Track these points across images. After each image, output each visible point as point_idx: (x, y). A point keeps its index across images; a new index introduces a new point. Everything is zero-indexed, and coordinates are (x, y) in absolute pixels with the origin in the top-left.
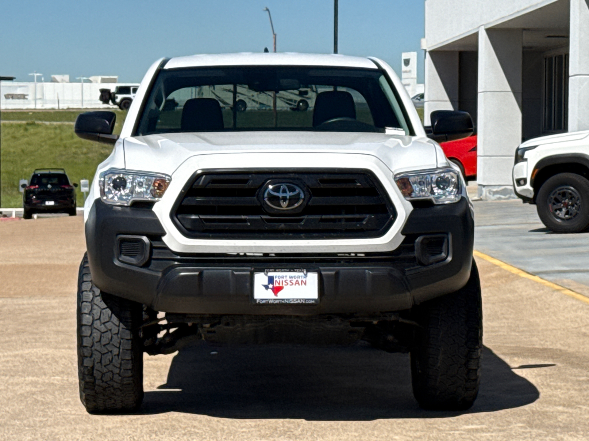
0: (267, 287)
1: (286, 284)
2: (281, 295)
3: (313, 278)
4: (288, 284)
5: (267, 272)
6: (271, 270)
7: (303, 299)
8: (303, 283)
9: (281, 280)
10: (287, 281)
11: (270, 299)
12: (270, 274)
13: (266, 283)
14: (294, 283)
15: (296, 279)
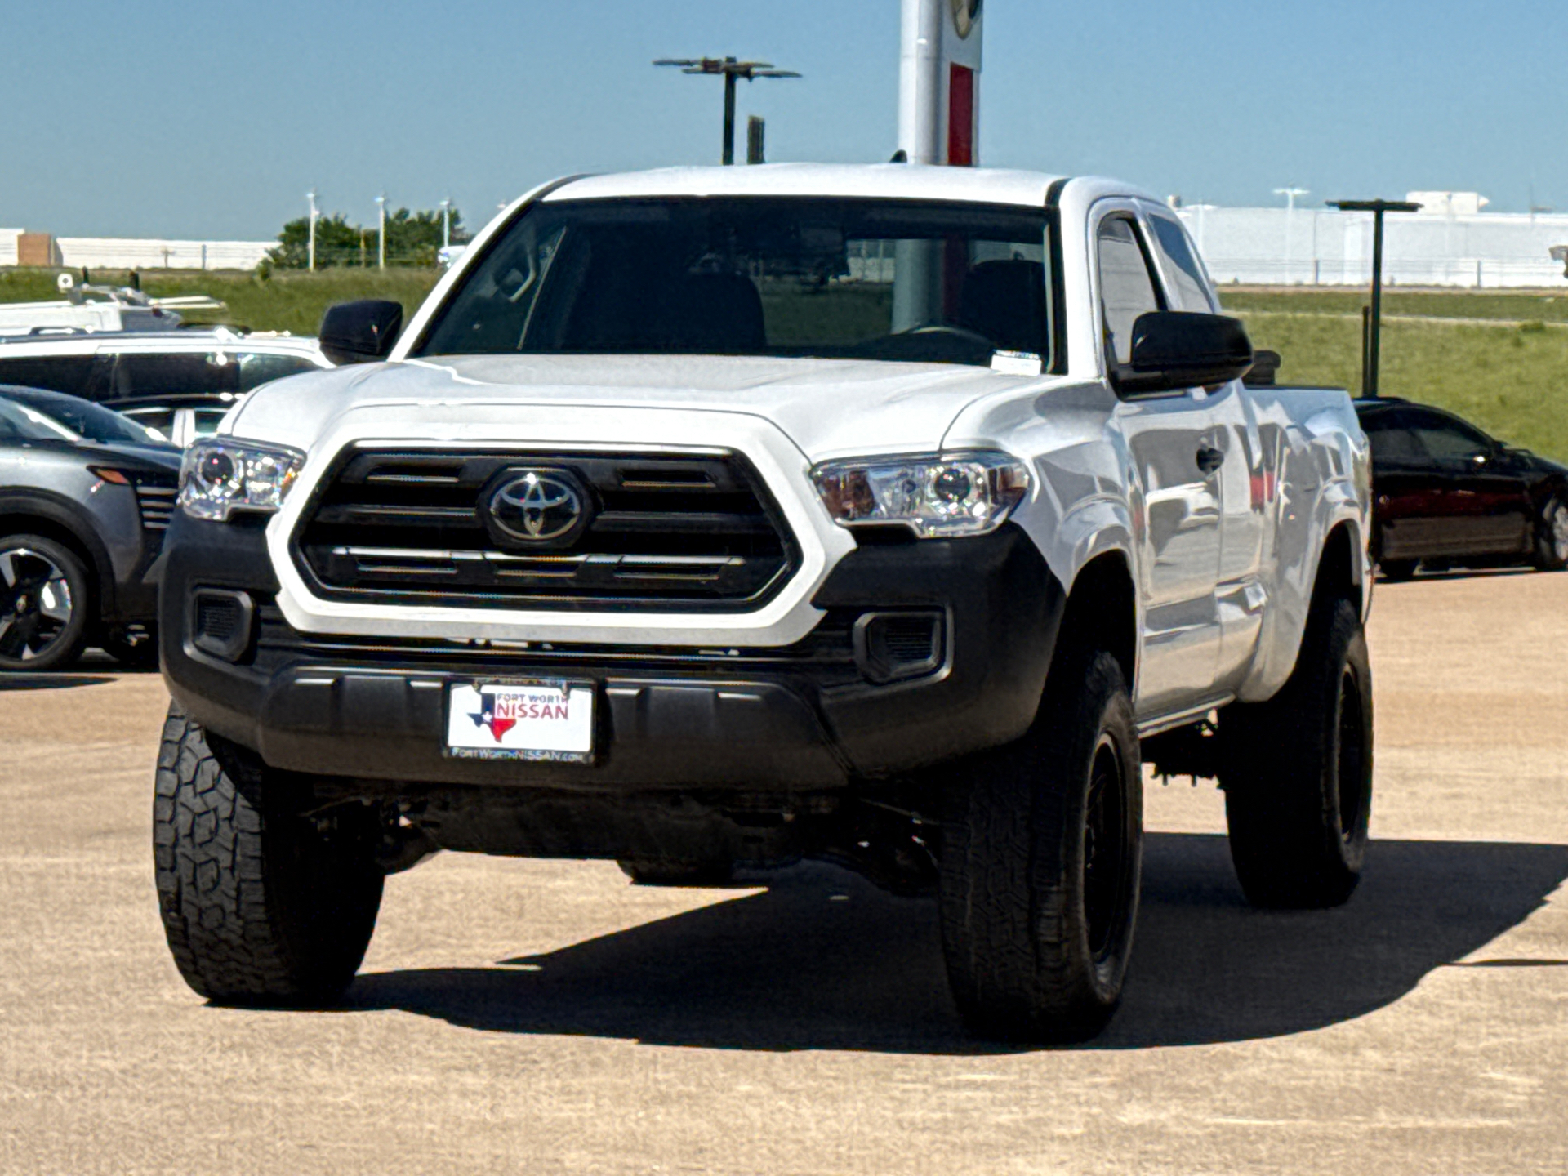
0: (478, 720)
1: (521, 713)
2: (512, 740)
3: (582, 701)
4: (525, 714)
5: (480, 685)
6: (489, 680)
7: (556, 752)
8: (560, 715)
10: (524, 708)
11: (482, 749)
12: (486, 689)
13: (478, 710)
14: (540, 713)
15: (546, 703)
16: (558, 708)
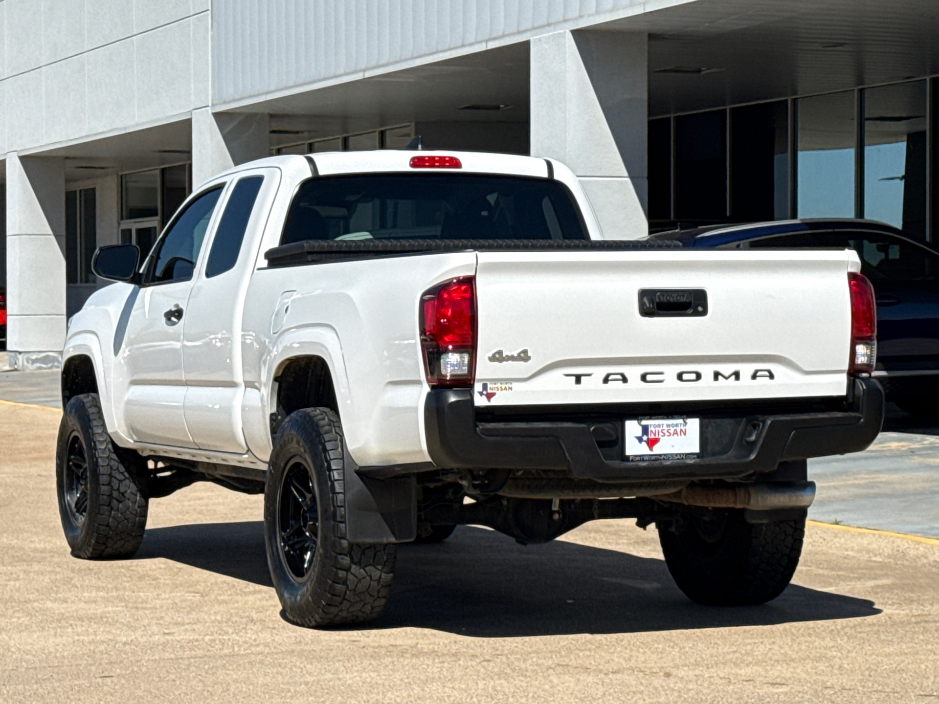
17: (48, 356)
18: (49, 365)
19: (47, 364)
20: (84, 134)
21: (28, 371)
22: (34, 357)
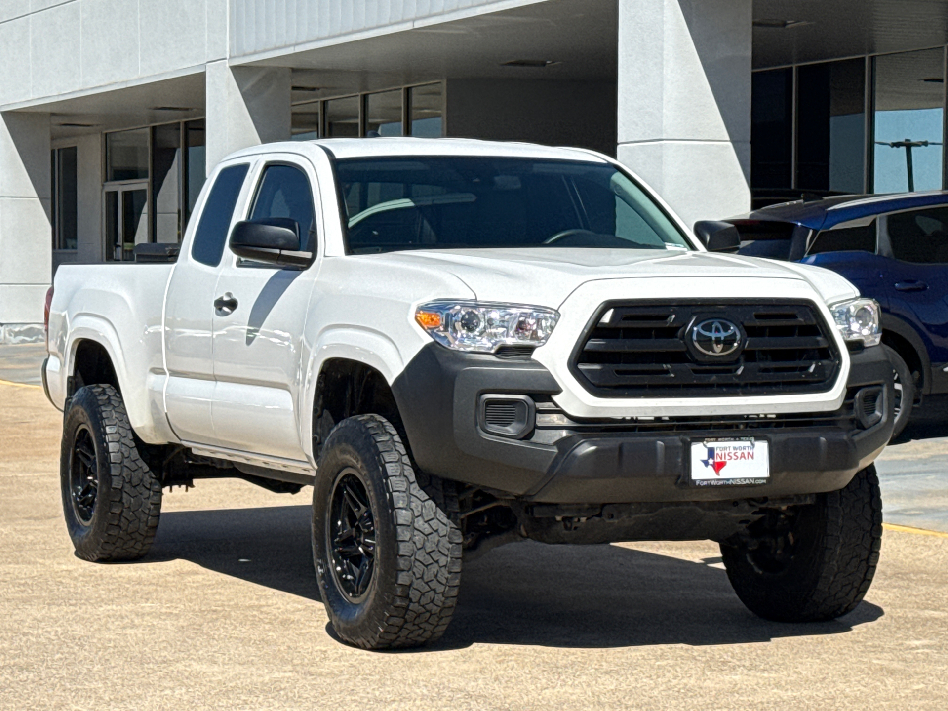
0: (706, 463)
1: (729, 457)
2: (725, 473)
3: (762, 449)
4: (731, 458)
5: (707, 442)
6: (712, 439)
7: (752, 479)
8: (750, 457)
9: (723, 452)
10: (730, 455)
11: (712, 480)
12: (711, 445)
13: (706, 458)
14: (739, 456)
15: (742, 451)
16: (749, 453)
17: (31, 328)
18: (34, 338)
19: (31, 337)
20: (77, 89)
21: (11, 345)
22: (17, 329)
